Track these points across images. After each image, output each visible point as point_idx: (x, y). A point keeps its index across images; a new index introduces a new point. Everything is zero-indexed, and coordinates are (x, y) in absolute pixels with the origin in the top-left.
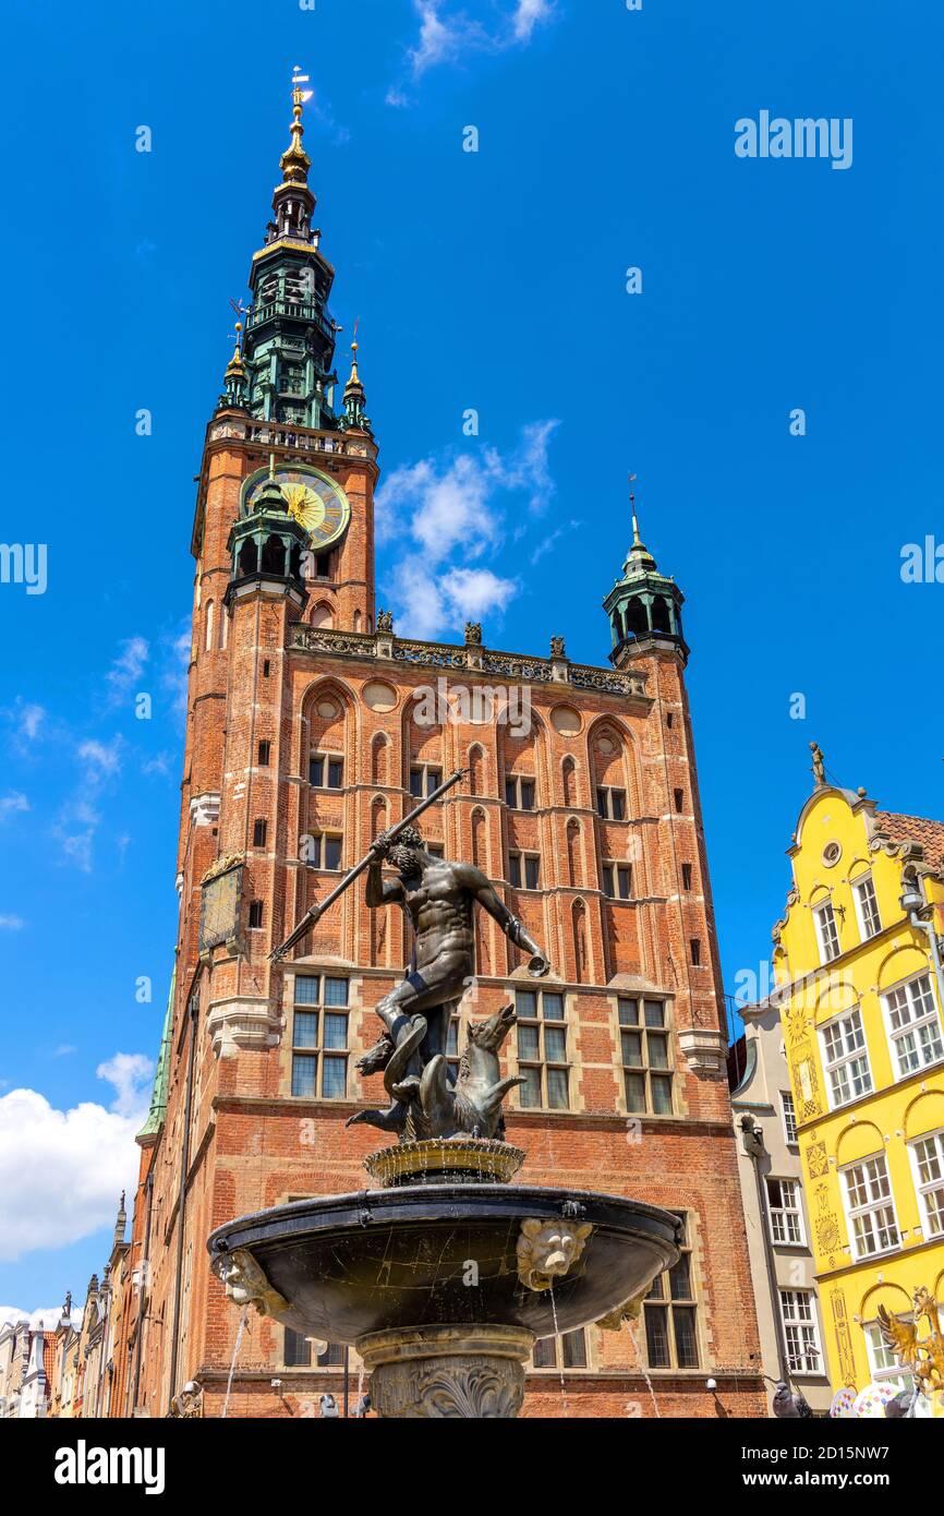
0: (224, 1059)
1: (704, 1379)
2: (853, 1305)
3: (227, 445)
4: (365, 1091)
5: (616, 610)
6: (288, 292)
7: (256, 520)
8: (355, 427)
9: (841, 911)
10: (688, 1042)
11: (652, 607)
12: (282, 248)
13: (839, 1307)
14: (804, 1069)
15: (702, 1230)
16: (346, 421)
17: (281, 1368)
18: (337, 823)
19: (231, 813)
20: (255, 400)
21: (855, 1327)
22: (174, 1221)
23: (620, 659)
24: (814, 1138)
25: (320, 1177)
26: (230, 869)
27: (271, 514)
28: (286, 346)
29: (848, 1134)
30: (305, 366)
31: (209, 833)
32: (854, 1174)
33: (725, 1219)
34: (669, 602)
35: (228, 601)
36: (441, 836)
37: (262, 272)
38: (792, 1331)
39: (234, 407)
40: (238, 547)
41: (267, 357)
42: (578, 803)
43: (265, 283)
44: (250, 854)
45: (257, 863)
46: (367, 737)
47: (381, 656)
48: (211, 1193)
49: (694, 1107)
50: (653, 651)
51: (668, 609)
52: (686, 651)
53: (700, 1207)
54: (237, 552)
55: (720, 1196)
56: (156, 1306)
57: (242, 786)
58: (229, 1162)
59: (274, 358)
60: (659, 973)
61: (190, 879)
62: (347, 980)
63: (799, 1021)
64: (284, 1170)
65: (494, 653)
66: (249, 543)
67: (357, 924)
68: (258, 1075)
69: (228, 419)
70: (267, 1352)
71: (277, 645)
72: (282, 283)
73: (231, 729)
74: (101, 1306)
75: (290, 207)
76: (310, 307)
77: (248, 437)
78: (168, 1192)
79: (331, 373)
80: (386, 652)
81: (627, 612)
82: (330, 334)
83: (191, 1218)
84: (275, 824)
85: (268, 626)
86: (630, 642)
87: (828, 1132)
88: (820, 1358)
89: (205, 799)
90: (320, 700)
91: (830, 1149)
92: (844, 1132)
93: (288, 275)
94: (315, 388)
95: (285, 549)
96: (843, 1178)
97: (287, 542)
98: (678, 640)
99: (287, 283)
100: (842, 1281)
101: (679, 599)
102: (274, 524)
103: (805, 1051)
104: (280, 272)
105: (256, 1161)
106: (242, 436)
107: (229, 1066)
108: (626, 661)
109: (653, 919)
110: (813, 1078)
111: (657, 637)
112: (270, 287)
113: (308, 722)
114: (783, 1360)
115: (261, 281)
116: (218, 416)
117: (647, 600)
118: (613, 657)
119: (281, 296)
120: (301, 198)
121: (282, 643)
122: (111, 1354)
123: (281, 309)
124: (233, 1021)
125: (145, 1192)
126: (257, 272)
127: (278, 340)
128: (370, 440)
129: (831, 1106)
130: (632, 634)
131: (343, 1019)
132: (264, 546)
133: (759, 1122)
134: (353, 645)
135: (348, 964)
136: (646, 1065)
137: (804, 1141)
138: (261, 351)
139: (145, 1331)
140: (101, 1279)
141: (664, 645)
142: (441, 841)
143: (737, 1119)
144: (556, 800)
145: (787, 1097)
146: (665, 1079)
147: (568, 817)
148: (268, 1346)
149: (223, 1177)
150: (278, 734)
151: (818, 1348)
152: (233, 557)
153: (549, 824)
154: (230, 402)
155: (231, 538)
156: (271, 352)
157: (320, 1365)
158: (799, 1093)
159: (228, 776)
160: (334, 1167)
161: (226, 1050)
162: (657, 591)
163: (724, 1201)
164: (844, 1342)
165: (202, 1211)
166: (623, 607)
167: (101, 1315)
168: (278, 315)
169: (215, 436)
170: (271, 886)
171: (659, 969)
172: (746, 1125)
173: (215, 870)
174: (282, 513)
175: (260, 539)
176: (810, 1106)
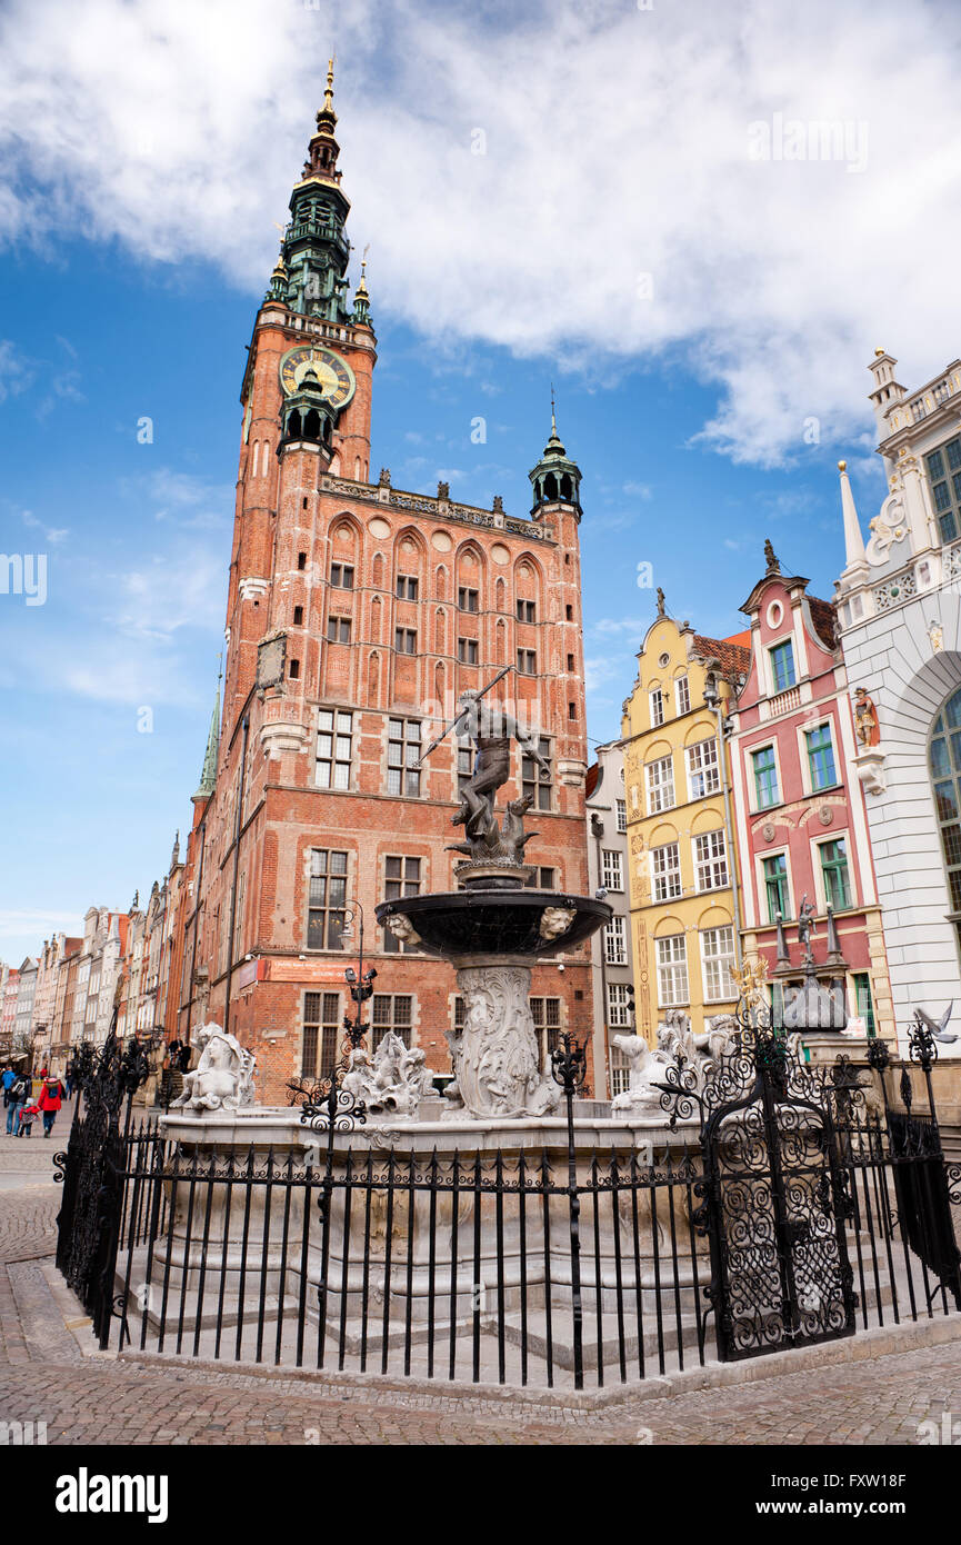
0: (272, 761)
1: (557, 965)
2: (650, 929)
3: (273, 326)
4: (362, 787)
5: (537, 480)
6: (318, 216)
7: (301, 398)
8: (362, 323)
9: (667, 696)
10: (563, 767)
11: (561, 481)
12: (314, 183)
13: (642, 929)
14: (634, 790)
15: (563, 880)
16: (356, 319)
17: (305, 949)
18: (349, 612)
19: (279, 601)
20: (290, 294)
21: (650, 940)
22: (228, 855)
23: (537, 514)
24: (637, 830)
25: (331, 837)
26: (278, 638)
27: (312, 394)
28: (315, 257)
29: (658, 830)
30: (327, 272)
31: (252, 604)
32: (658, 854)
33: (577, 874)
34: (573, 479)
35: (280, 451)
36: (416, 625)
37: (299, 199)
38: (610, 940)
39: (277, 300)
40: (288, 416)
41: (301, 264)
42: (505, 609)
43: (301, 207)
44: (291, 629)
45: (296, 635)
46: (370, 555)
47: (381, 500)
48: (262, 844)
49: (564, 807)
50: (560, 511)
51: (571, 483)
52: (581, 513)
53: (563, 867)
54: (287, 418)
55: (575, 861)
56: (212, 905)
57: (287, 583)
58: (273, 825)
59: (306, 265)
60: (549, 724)
61: (238, 633)
62: (351, 714)
63: (634, 760)
64: (309, 832)
65: (457, 504)
66: (296, 413)
67: (360, 679)
68: (293, 772)
69: (273, 309)
70: (296, 939)
71: (312, 487)
72: (313, 209)
73: (279, 543)
74: (162, 901)
75: (321, 152)
76: (333, 230)
77: (287, 323)
78: (221, 835)
79: (344, 279)
80: (385, 498)
81: (544, 483)
82: (345, 249)
83: (245, 854)
84: (308, 610)
85: (307, 472)
86: (547, 503)
87: (645, 828)
88: (625, 956)
89: (250, 581)
90: (340, 527)
91: (646, 838)
92: (655, 829)
93: (318, 203)
94: (334, 291)
95: (320, 420)
96: (651, 854)
97: (322, 415)
98: (576, 505)
99: (317, 209)
100: (645, 914)
101: (579, 476)
102: (314, 401)
103: (636, 779)
104: (313, 201)
105: (291, 826)
106: (283, 322)
107: (275, 765)
108: (541, 516)
109: (548, 689)
110: (640, 796)
111: (563, 502)
112: (306, 211)
113: (331, 542)
114: (603, 955)
115: (299, 205)
116: (266, 306)
117: (559, 476)
118: (533, 512)
119: (312, 217)
120: (330, 145)
121: (316, 486)
122: (171, 931)
123: (312, 229)
124: (279, 736)
125: (197, 833)
126: (296, 199)
127: (309, 251)
128: (371, 335)
129: (649, 814)
130: (546, 498)
131: (348, 740)
132: (306, 417)
133: (602, 818)
134: (363, 491)
135: (353, 705)
136: (536, 780)
137: (630, 831)
138: (296, 259)
139: (201, 920)
140: (161, 885)
141: (566, 508)
142: (415, 628)
143: (589, 813)
144: (492, 605)
145: (621, 802)
146: (547, 787)
147: (499, 617)
148: (297, 936)
149: (270, 834)
150: (311, 548)
151: (625, 949)
152: (283, 421)
153: (485, 622)
154: (275, 297)
155: (283, 408)
156: (303, 260)
157: (329, 948)
158: (630, 803)
159: (277, 575)
160: (340, 832)
161: (272, 756)
162: (565, 470)
163: (578, 863)
164: (643, 947)
165: (254, 854)
166: (542, 479)
167: (162, 907)
168: (310, 233)
169: (262, 321)
170: (305, 651)
171: (549, 719)
172: (594, 817)
173: (267, 638)
174: (318, 393)
175: (304, 411)
176: (636, 812)
